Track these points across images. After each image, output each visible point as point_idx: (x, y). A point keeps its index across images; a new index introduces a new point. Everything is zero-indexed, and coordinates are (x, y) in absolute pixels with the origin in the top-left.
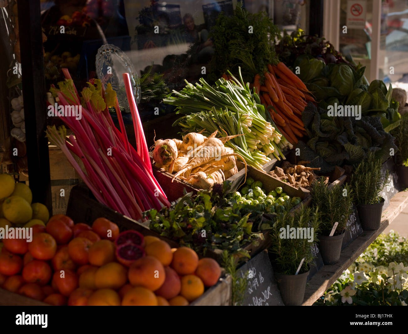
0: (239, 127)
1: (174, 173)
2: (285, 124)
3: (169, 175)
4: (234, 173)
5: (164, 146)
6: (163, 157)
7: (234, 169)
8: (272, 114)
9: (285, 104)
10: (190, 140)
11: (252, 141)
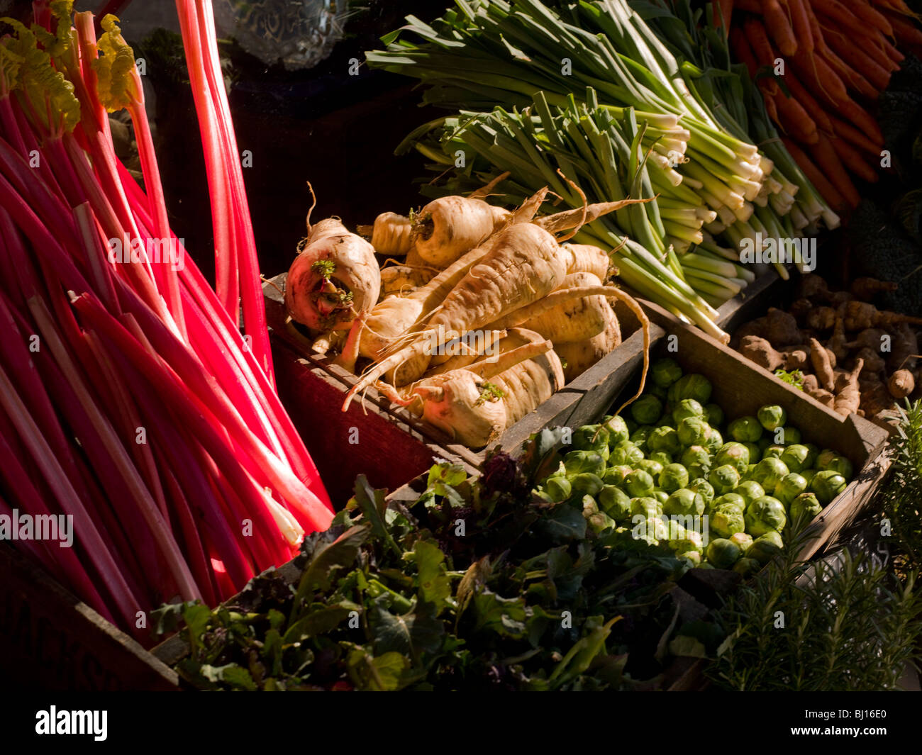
0: (634, 167)
1: (362, 365)
2: (816, 135)
3: (335, 376)
4: (604, 347)
5: (323, 262)
6: (320, 307)
7: (607, 333)
8: (774, 98)
9: (821, 61)
10: (437, 229)
11: (686, 216)
